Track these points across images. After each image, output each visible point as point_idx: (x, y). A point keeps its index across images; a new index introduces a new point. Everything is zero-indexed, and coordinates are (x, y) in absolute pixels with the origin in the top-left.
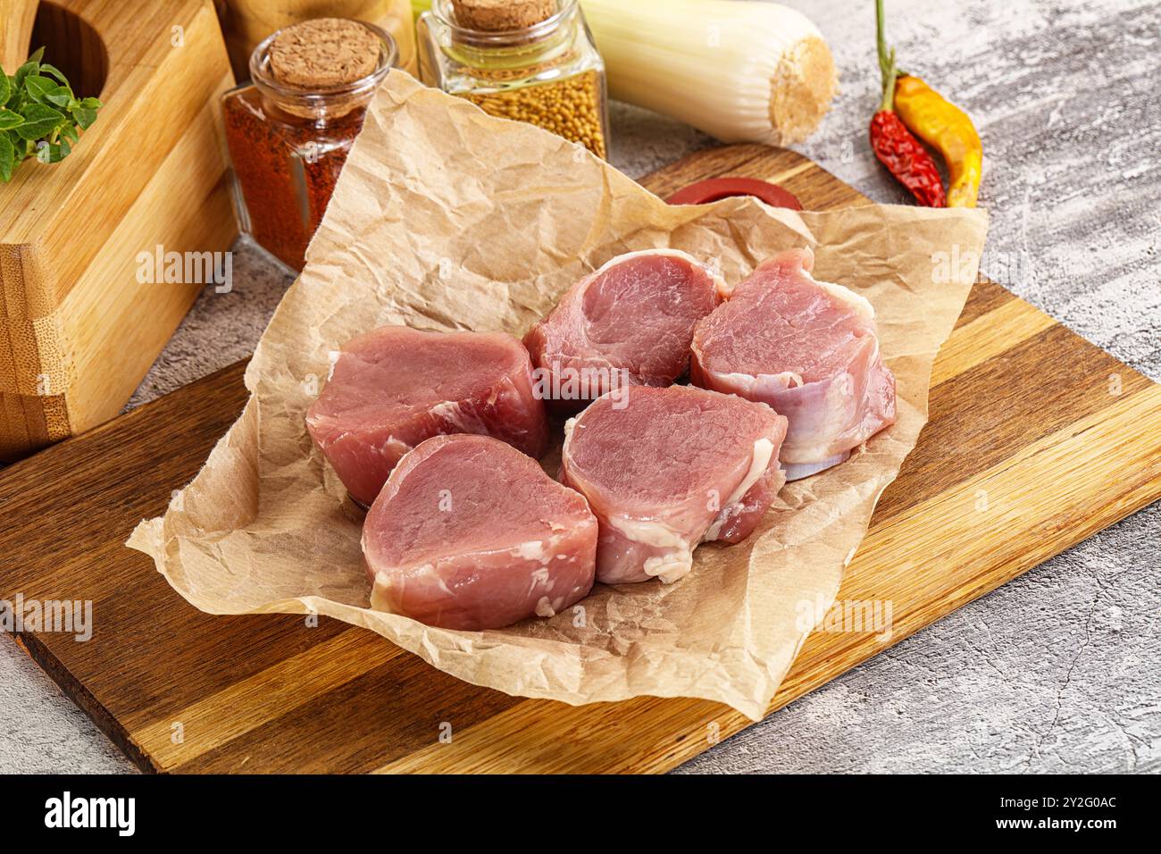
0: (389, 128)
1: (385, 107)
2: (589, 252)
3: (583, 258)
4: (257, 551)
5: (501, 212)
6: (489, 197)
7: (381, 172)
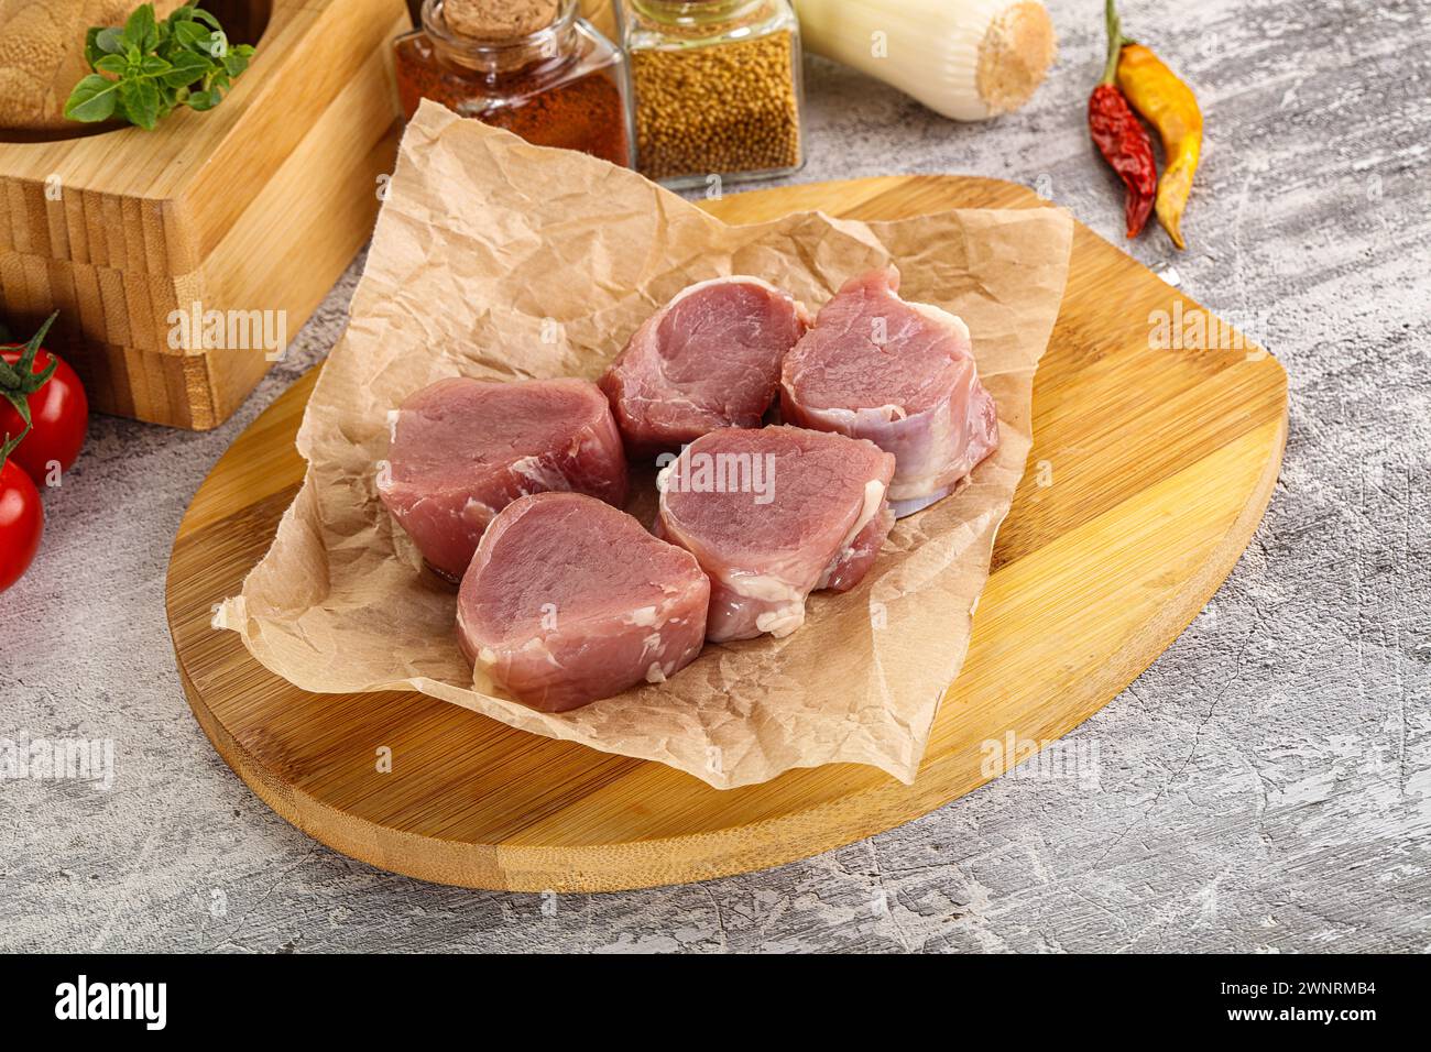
0: (426, 165)
1: (418, 143)
2: (646, 283)
3: (641, 289)
4: (338, 628)
5: (549, 247)
6: (536, 232)
7: (420, 214)
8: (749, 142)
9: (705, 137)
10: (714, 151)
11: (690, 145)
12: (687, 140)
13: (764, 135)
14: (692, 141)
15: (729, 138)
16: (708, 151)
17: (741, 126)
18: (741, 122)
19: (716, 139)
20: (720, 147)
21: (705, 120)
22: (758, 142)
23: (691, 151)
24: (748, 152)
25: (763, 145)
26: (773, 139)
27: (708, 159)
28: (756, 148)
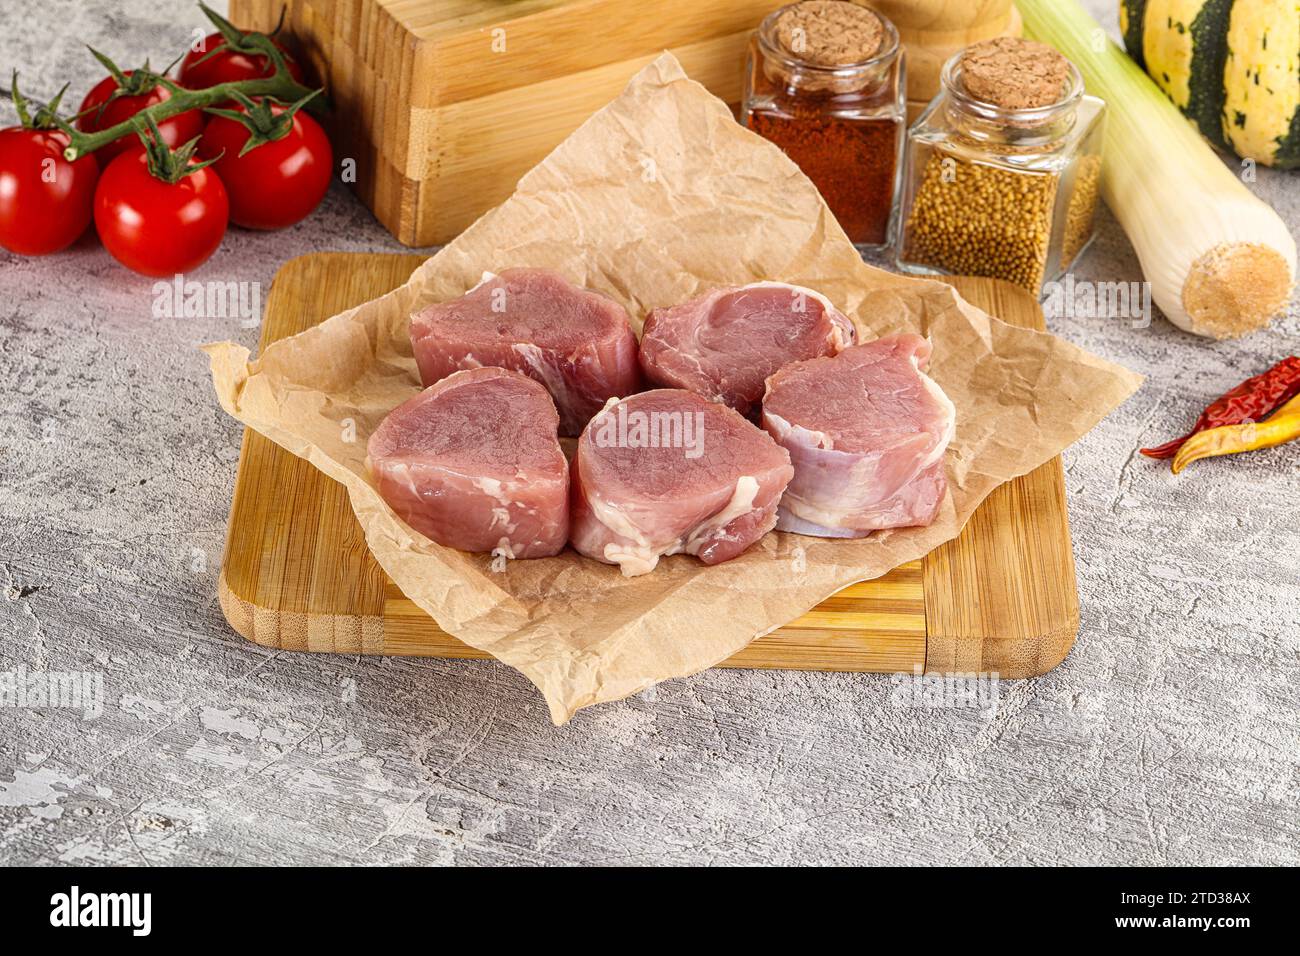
8: (996, 260)
9: (961, 241)
10: (965, 256)
11: (946, 242)
12: (944, 237)
13: (1010, 259)
14: (949, 239)
15: (980, 250)
16: (960, 254)
17: (993, 244)
18: (994, 239)
19: (969, 247)
20: (971, 255)
21: (965, 226)
22: (1004, 264)
23: (946, 248)
24: (993, 269)
25: (1007, 268)
26: (1017, 266)
27: (959, 261)
28: (1001, 268)
